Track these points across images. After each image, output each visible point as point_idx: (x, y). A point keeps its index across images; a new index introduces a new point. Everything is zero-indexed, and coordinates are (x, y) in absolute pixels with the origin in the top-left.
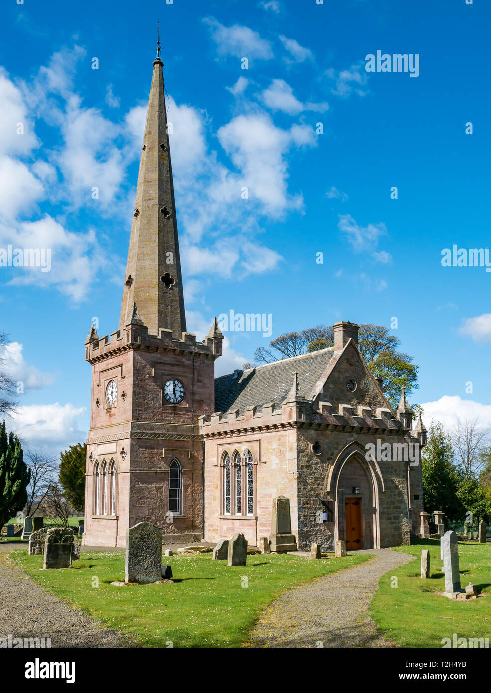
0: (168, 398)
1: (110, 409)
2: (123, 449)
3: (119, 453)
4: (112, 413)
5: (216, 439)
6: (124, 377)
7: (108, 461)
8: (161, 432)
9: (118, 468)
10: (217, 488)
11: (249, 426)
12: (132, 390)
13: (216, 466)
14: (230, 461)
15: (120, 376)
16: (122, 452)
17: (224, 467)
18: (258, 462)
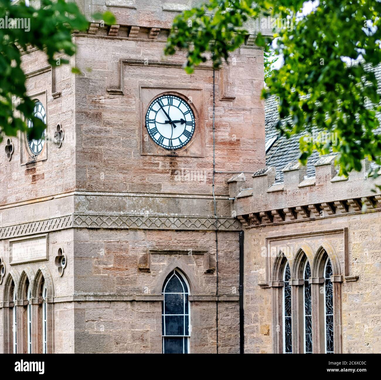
0: (157, 137)
1: (34, 163)
2: (60, 251)
3: (52, 259)
4: (38, 173)
5: (265, 226)
6: (60, 94)
7: (32, 278)
8: (142, 214)
9: (52, 292)
10: (268, 334)
11: (323, 200)
12: (74, 123)
13: (264, 287)
14: (291, 277)
15: (50, 93)
16: (60, 259)
17: (280, 288)
18: (344, 277)
